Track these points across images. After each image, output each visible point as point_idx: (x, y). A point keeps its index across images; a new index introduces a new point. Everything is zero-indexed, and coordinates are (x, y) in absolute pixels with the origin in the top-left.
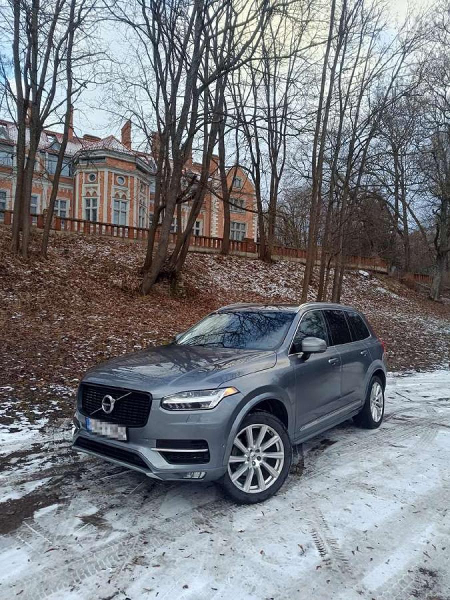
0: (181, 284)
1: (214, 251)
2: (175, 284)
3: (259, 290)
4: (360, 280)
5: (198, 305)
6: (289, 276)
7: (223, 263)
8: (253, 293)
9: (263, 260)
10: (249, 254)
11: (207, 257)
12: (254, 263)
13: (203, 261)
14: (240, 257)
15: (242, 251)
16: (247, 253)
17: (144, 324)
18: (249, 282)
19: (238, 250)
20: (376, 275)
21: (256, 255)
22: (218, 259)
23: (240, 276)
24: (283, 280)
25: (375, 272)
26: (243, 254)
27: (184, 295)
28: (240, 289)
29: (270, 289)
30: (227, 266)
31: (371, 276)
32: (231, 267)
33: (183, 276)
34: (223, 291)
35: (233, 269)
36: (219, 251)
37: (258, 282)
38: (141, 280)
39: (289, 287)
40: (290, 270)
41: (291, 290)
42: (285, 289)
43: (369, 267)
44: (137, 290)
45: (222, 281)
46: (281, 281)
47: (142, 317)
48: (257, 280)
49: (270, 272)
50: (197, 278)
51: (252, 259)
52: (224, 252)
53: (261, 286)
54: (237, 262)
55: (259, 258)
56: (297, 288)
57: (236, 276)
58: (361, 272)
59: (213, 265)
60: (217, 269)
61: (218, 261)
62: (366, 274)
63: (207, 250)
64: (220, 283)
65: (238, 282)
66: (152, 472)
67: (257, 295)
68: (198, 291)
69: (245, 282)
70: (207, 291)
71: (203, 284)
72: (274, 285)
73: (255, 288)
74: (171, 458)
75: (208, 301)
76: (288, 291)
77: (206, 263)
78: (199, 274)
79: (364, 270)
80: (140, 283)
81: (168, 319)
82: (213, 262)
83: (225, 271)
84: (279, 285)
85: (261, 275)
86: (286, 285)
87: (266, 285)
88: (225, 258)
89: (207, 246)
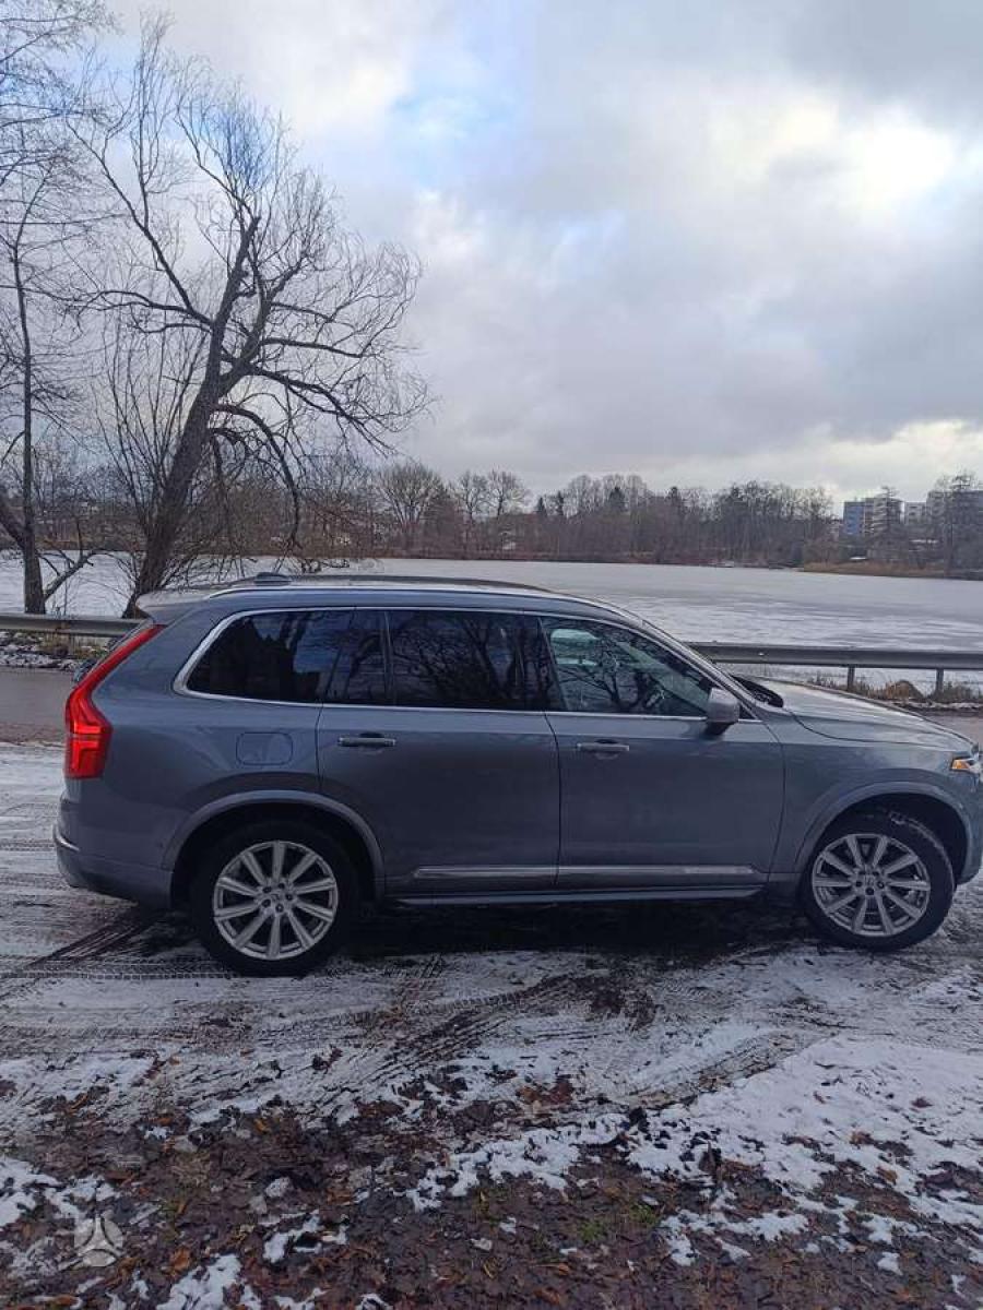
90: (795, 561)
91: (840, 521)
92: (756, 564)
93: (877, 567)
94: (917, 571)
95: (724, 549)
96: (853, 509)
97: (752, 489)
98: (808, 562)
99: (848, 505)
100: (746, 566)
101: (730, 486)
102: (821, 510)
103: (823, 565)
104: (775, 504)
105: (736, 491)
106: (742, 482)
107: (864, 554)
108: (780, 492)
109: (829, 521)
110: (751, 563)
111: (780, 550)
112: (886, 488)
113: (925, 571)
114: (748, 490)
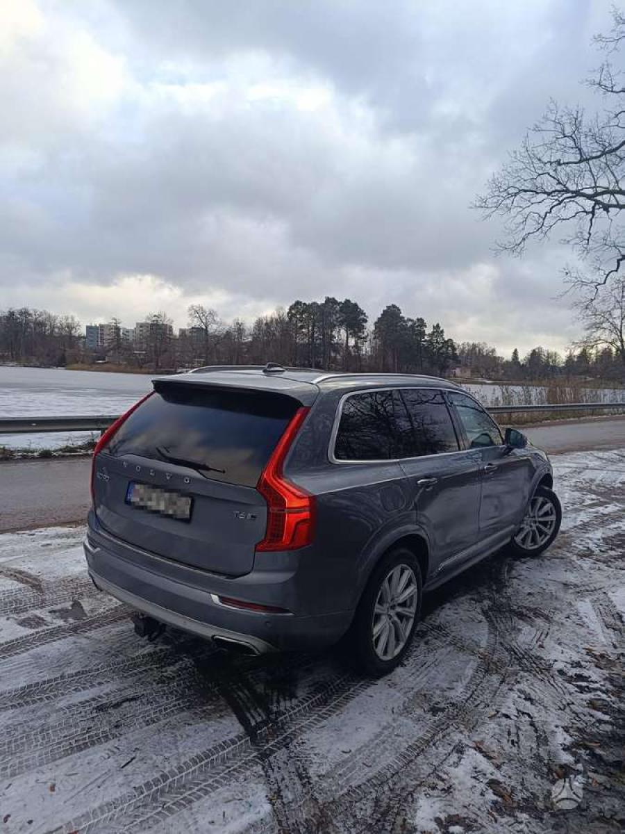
90: (62, 362)
91: (84, 337)
92: (32, 364)
93: (114, 367)
94: (138, 370)
95: (6, 354)
96: (91, 330)
97: (25, 313)
98: (71, 363)
99: (89, 328)
100: (25, 366)
101: (8, 310)
102: (74, 330)
103: (80, 365)
104: (41, 324)
105: (12, 314)
106: (17, 307)
107: (104, 359)
108: (44, 316)
109: (80, 337)
110: (28, 364)
111: (48, 355)
112: (115, 319)
113: (143, 370)
114: (21, 313)
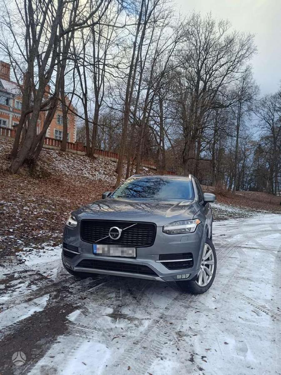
0: (38, 168)
1: (56, 148)
2: (33, 168)
3: (88, 175)
4: (144, 173)
5: (52, 183)
6: (105, 168)
7: (63, 156)
8: (85, 177)
9: (89, 157)
10: (79, 152)
11: (52, 152)
12: (83, 158)
13: (49, 154)
14: (74, 154)
15: (74, 150)
16: (78, 152)
17: (21, 193)
18: (81, 170)
19: (71, 148)
20: (152, 171)
21: (84, 153)
22: (59, 153)
23: (75, 166)
24: (102, 170)
25: (150, 168)
26: (75, 152)
27: (41, 176)
28: (76, 174)
29: (95, 176)
30: (66, 159)
31: (149, 170)
32: (68, 160)
33: (39, 163)
34: (66, 174)
35: (70, 161)
36: (59, 148)
37: (87, 170)
38: (9, 163)
39: (106, 175)
40: (106, 164)
41: (108, 176)
42: (104, 176)
43: (148, 166)
44: (7, 170)
45: (64, 168)
46: (101, 170)
47: (18, 189)
48: (86, 169)
49: (94, 165)
50: (48, 165)
51: (81, 156)
52: (63, 149)
53: (89, 173)
54: (72, 156)
55: (86, 155)
56: (111, 175)
57: (72, 166)
58: (144, 168)
59: (56, 157)
60: (59, 160)
61: (60, 155)
62: (147, 169)
63: (51, 147)
64: (63, 169)
65: (74, 169)
66: (159, 276)
67: (88, 178)
68: (50, 173)
69: (79, 170)
70: (56, 174)
71: (53, 169)
72: (97, 173)
73: (85, 174)
74: (169, 266)
75: (58, 181)
76: (106, 177)
77: (51, 156)
78: (49, 162)
79: (145, 167)
80: (9, 165)
81: (36, 191)
82: (56, 155)
83: (65, 162)
84: (100, 173)
85: (88, 166)
86: (104, 173)
87: (92, 172)
88: (64, 153)
89: (51, 144)
